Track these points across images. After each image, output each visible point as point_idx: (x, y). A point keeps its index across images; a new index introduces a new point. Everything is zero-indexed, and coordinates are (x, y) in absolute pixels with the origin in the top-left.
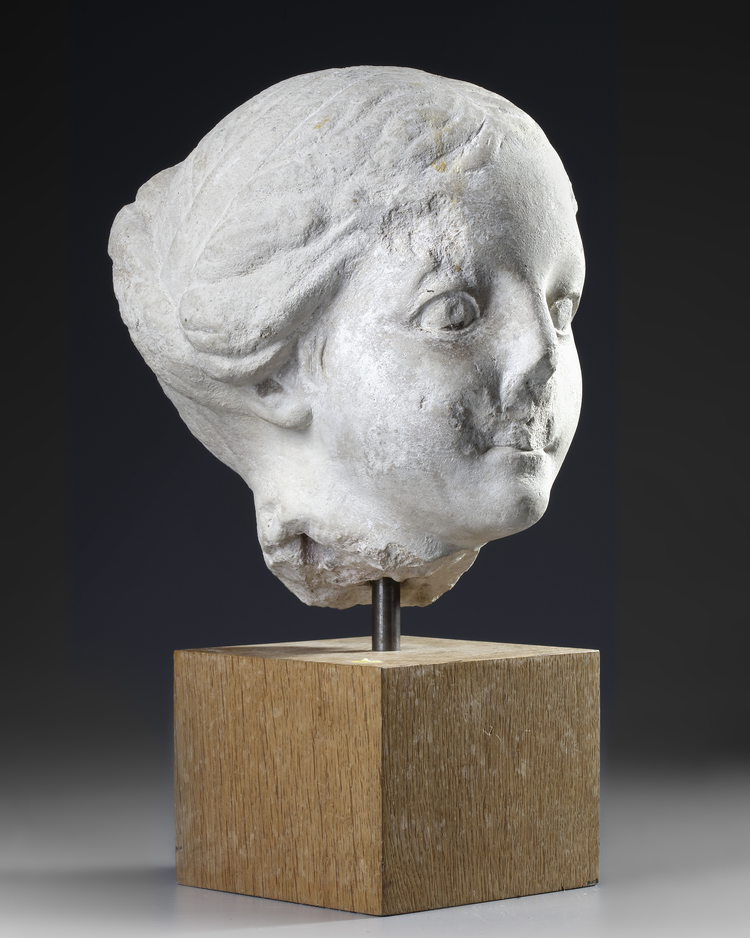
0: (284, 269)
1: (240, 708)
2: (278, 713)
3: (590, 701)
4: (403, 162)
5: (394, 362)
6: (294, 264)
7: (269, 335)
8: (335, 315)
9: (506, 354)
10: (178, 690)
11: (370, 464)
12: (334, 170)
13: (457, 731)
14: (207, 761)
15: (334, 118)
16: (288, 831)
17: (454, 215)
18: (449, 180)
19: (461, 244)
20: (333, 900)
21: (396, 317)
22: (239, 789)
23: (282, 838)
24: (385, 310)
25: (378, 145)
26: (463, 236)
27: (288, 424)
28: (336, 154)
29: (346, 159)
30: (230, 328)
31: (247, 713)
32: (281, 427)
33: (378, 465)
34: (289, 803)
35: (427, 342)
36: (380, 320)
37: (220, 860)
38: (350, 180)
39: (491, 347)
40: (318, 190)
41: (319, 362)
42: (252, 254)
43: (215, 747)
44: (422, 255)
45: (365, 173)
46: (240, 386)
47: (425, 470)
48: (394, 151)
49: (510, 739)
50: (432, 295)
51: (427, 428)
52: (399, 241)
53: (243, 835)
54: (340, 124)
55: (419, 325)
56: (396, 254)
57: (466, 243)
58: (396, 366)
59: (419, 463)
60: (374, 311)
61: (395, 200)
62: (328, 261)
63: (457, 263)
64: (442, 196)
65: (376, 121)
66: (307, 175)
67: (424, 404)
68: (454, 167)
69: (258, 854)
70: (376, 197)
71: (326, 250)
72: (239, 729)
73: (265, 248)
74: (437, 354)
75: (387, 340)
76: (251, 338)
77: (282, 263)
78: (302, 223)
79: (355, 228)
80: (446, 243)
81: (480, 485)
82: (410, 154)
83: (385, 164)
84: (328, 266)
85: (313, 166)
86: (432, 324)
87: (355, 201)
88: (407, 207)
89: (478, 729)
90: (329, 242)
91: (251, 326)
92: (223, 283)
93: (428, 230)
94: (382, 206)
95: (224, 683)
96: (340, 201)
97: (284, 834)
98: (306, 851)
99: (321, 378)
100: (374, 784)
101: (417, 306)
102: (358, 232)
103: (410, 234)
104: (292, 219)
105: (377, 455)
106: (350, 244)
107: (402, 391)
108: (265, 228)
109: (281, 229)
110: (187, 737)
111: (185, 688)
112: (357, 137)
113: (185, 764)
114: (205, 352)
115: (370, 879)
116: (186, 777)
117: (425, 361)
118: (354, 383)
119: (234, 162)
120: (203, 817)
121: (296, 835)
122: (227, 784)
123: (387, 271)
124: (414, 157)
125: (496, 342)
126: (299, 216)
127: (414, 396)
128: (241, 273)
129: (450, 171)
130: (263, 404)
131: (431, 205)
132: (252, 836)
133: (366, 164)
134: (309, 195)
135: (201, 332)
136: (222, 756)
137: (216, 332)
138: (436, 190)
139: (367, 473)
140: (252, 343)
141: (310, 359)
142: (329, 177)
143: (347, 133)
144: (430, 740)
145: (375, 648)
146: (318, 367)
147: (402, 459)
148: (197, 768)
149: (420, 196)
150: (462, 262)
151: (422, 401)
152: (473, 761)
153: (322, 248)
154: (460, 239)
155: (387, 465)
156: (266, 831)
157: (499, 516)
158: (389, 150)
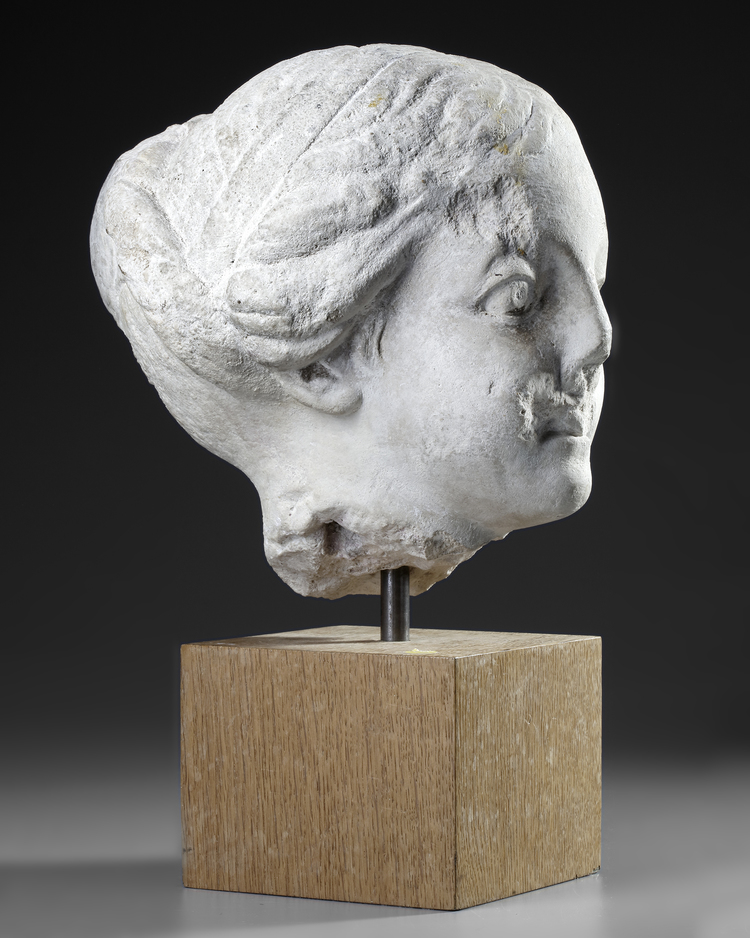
0: (352, 251)
1: (270, 703)
2: (321, 707)
3: (596, 688)
4: (468, 144)
5: (462, 347)
6: (362, 246)
7: (334, 317)
8: (397, 298)
9: (564, 339)
10: (186, 686)
11: (427, 451)
12: (401, 151)
13: (507, 720)
14: (225, 759)
15: (389, 97)
16: (333, 827)
17: (519, 197)
18: (512, 163)
19: (526, 228)
20: (391, 897)
21: (462, 301)
22: (268, 786)
23: (324, 835)
24: (453, 294)
25: (442, 125)
26: (528, 219)
27: (335, 410)
28: (401, 134)
29: (411, 138)
30: (295, 309)
31: (278, 707)
32: (326, 412)
33: (437, 452)
34: (334, 799)
35: (493, 326)
36: (446, 304)
37: (242, 861)
38: (416, 160)
39: (549, 332)
40: (385, 170)
41: (375, 347)
42: (317, 235)
43: (236, 744)
44: (490, 238)
45: (430, 153)
46: (285, 370)
47: (487, 456)
48: (460, 132)
49: (542, 728)
50: (501, 278)
51: (494, 413)
52: (465, 224)
53: (272, 834)
54: (397, 103)
55: (484, 309)
56: (463, 237)
57: (531, 226)
58: (465, 351)
59: (482, 449)
60: (440, 294)
61: (462, 182)
62: (395, 244)
63: (522, 246)
64: (506, 179)
65: (436, 101)
66: (372, 154)
67: (492, 390)
68: (516, 149)
69: (293, 853)
70: (443, 178)
71: (394, 232)
72: (269, 724)
73: (332, 228)
74: (504, 339)
75: (454, 324)
76: (316, 320)
77: (349, 245)
78: (372, 202)
79: (422, 210)
80: (511, 226)
81: (538, 471)
82: (475, 135)
83: (451, 144)
84: (396, 248)
85: (377, 145)
86: (497, 310)
87: (424, 182)
88: (474, 188)
89: (521, 718)
90: (397, 223)
91: (316, 309)
92: (283, 264)
93: (492, 213)
94: (449, 187)
95: (249, 677)
96: (409, 181)
97: (327, 830)
98: (357, 848)
99: (376, 362)
100: (446, 776)
101: (484, 290)
102: (425, 213)
103: (474, 217)
104: (362, 199)
105: (437, 440)
106: (416, 225)
107: (471, 377)
108: (333, 209)
109: (349, 210)
110: (199, 735)
111: (196, 683)
112: (421, 117)
113: (196, 763)
114: (260, 335)
115: (439, 873)
116: (196, 775)
117: (494, 345)
118: (416, 368)
119: (277, 139)
120: (219, 817)
121: (342, 832)
122: (252, 783)
123: (454, 254)
124: (480, 138)
125: (553, 327)
126: (368, 195)
127: (484, 381)
128: (303, 254)
129: (513, 154)
130: (309, 389)
131: (497, 188)
132: (285, 834)
133: (432, 144)
134: (376, 176)
135: (257, 315)
136: (246, 753)
137: (278, 314)
138: (501, 173)
139: (423, 460)
140: (315, 327)
141: (367, 343)
142: (394, 159)
143: (408, 113)
144: (489, 731)
145: (384, 638)
146: (375, 350)
147: (465, 445)
148: (212, 766)
149: (487, 178)
150: (527, 246)
151: (491, 387)
152: (518, 752)
153: (390, 229)
154: (525, 222)
155: (446, 451)
156: (304, 828)
157: (554, 503)
158: (454, 130)
